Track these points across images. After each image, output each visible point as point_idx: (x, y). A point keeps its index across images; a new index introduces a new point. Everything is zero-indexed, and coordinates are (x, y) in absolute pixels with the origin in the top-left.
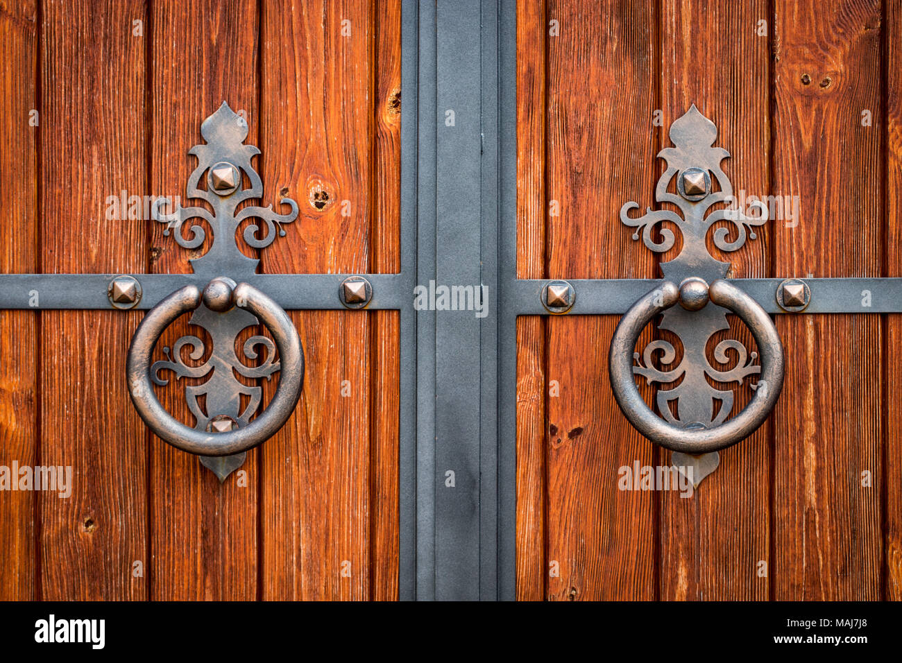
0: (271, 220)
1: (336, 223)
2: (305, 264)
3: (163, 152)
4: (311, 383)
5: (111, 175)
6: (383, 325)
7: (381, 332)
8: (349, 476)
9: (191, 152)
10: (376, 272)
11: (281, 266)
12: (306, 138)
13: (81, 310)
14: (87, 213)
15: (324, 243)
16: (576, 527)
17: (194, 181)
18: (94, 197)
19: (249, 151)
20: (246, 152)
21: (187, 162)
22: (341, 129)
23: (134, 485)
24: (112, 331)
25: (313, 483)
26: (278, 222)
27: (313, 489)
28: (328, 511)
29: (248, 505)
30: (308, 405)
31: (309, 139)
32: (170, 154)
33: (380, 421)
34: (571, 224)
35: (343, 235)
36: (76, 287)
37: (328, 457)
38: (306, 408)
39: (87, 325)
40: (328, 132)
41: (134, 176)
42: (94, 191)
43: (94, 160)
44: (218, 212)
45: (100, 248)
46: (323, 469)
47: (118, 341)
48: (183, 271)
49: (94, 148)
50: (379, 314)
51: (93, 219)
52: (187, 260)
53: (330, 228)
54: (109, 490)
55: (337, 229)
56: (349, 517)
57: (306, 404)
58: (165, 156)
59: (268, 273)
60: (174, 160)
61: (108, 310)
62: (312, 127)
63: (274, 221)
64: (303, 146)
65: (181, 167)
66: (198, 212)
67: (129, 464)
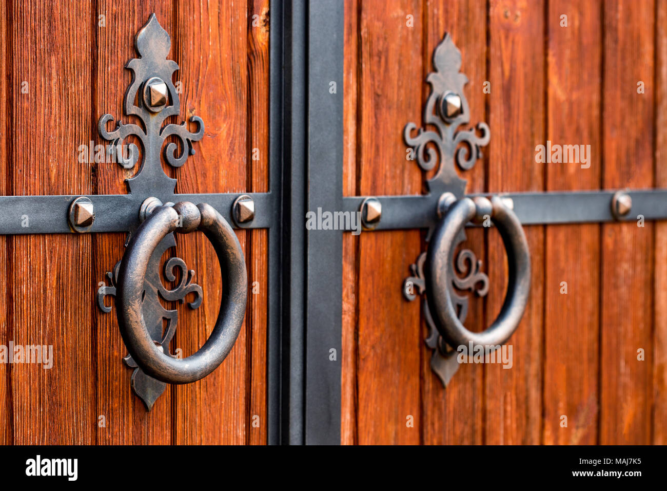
0: (185, 138)
1: (226, 142)
2: (205, 184)
3: (106, 65)
4: (209, 304)
5: (67, 89)
6: (257, 244)
7: (255, 251)
8: (234, 396)
9: (130, 66)
10: (251, 191)
11: (189, 186)
12: (206, 54)
13: (44, 234)
14: (48, 129)
15: (218, 162)
16: (375, 431)
17: (132, 97)
18: (53, 112)
19: (171, 67)
20: (170, 68)
21: (124, 77)
22: (230, 47)
23: (84, 419)
24: (67, 256)
25: (210, 405)
26: (190, 140)
27: (210, 411)
28: (220, 433)
29: (165, 432)
30: (207, 327)
31: (209, 56)
32: (111, 68)
33: (255, 339)
34: (374, 144)
35: (231, 154)
36: (43, 209)
37: (220, 378)
38: (206, 330)
39: (48, 250)
40: (222, 48)
41: (84, 90)
42: (53, 106)
43: (53, 72)
44: (149, 129)
45: (58, 167)
46: (216, 390)
47: (72, 266)
48: (120, 192)
49: (53, 58)
50: (254, 232)
51: (53, 136)
52: (123, 180)
53: (223, 146)
54: (65, 426)
55: (227, 148)
56: (233, 437)
57: (205, 326)
58: (108, 70)
59: (180, 193)
60: (114, 74)
61: (65, 234)
62: (210, 44)
63: (188, 140)
64: (205, 63)
65: (119, 81)
66: (135, 129)
67: (80, 398)
